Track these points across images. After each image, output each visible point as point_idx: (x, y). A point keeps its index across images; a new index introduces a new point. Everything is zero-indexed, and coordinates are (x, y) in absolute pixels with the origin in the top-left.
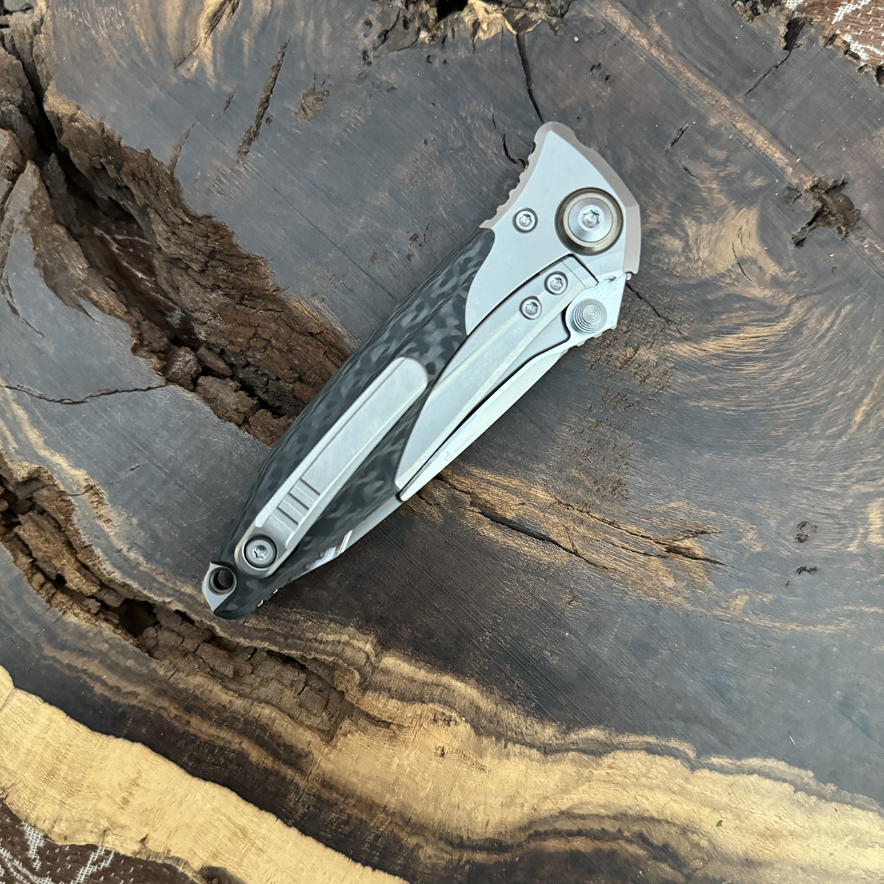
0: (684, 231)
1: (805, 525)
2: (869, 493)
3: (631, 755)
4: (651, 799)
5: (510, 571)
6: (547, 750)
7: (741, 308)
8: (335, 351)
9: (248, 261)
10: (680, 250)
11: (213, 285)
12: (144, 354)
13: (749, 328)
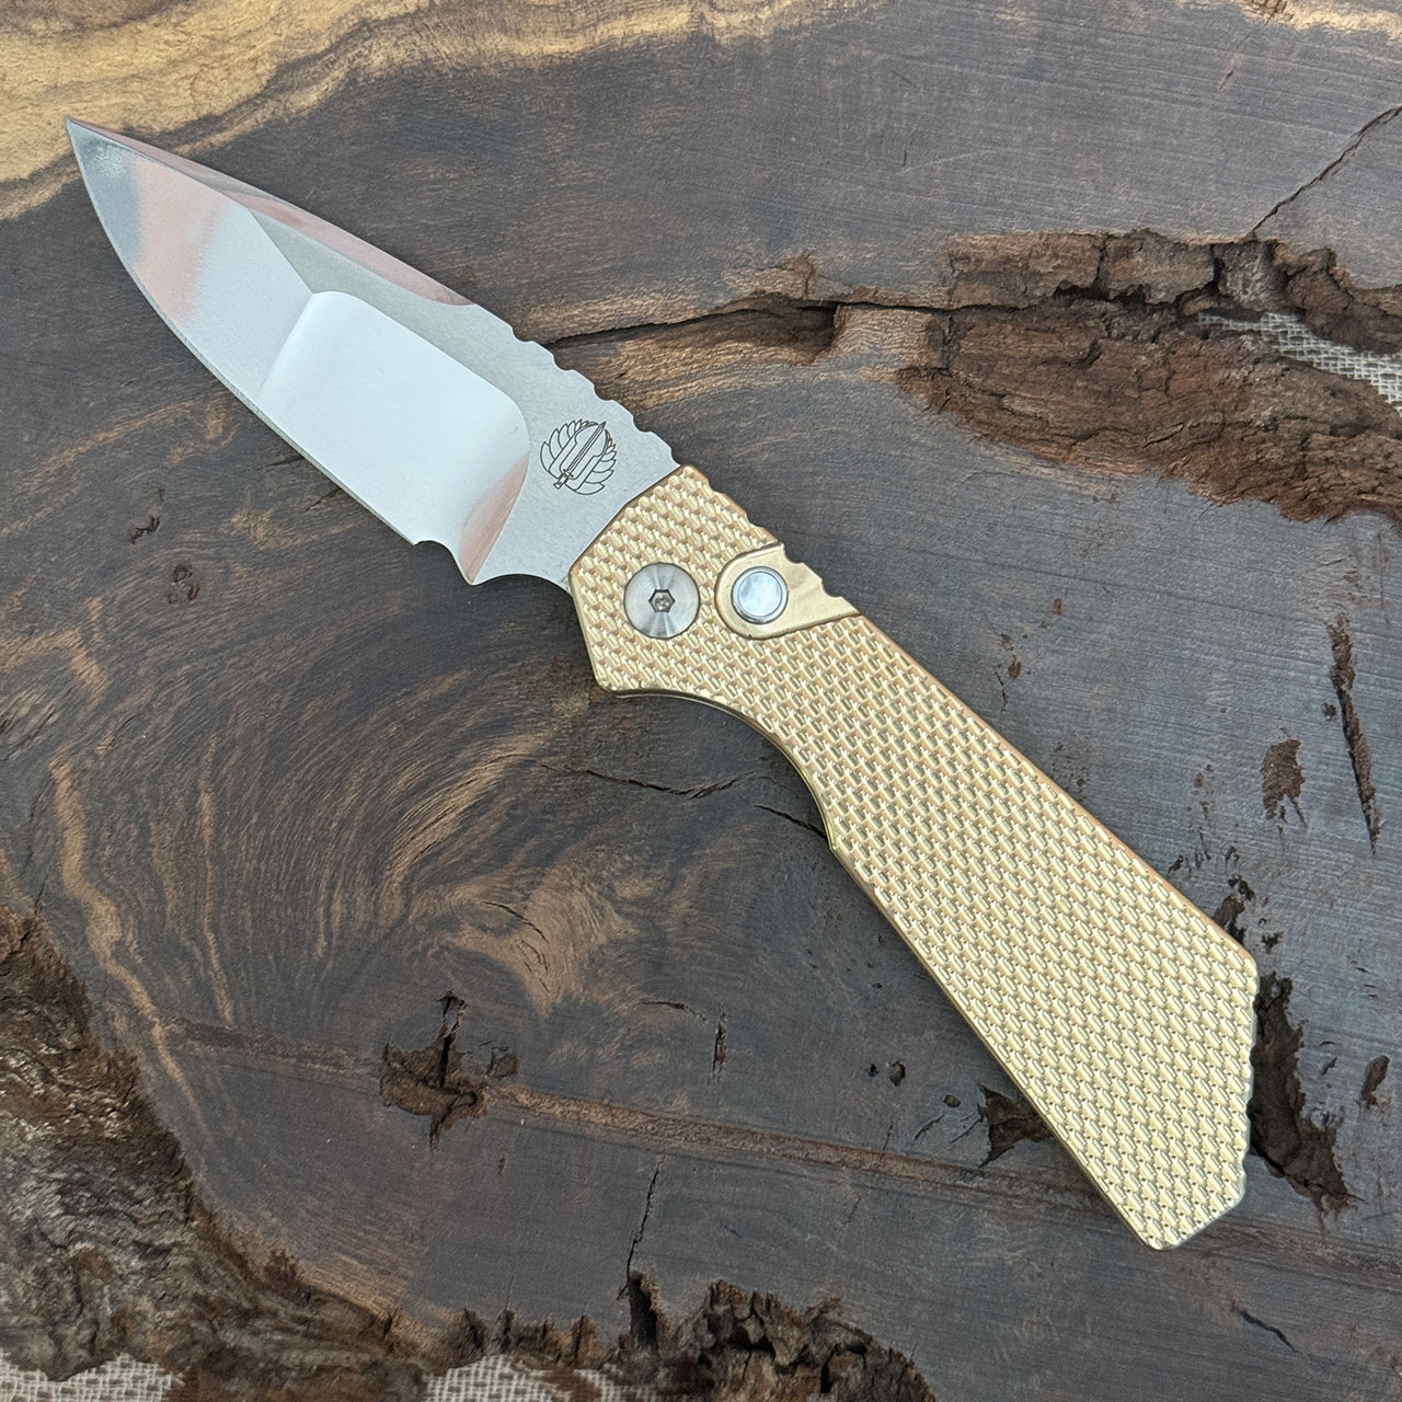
0: (627, 916)
1: (189, 595)
2: (121, 699)
3: (236, 96)
4: (162, 47)
5: (580, 265)
6: (365, 29)
7: (475, 854)
8: (1034, 435)
9: (1239, 489)
10: (616, 884)
11: (1276, 428)
12: (1311, 259)
13: (448, 831)
